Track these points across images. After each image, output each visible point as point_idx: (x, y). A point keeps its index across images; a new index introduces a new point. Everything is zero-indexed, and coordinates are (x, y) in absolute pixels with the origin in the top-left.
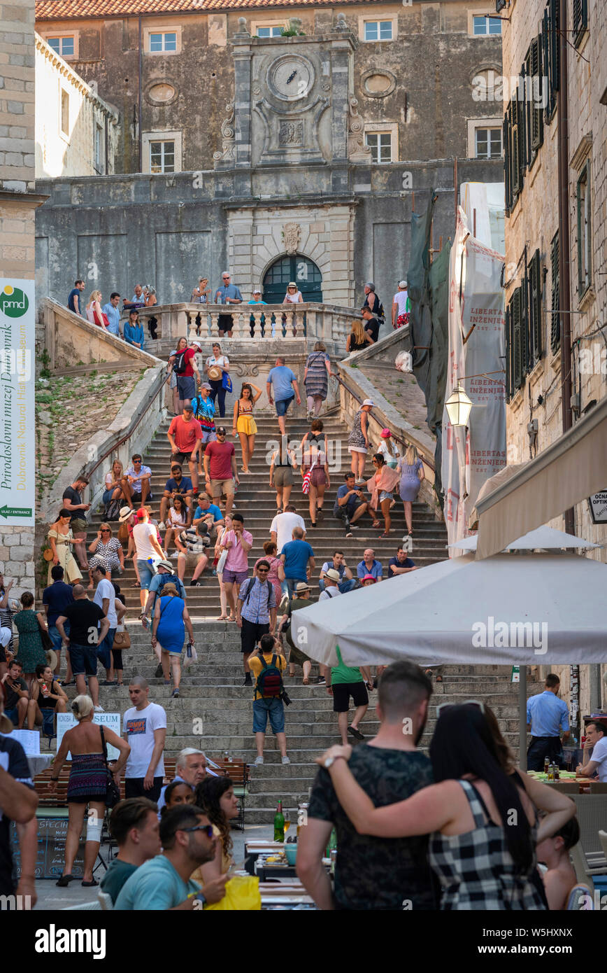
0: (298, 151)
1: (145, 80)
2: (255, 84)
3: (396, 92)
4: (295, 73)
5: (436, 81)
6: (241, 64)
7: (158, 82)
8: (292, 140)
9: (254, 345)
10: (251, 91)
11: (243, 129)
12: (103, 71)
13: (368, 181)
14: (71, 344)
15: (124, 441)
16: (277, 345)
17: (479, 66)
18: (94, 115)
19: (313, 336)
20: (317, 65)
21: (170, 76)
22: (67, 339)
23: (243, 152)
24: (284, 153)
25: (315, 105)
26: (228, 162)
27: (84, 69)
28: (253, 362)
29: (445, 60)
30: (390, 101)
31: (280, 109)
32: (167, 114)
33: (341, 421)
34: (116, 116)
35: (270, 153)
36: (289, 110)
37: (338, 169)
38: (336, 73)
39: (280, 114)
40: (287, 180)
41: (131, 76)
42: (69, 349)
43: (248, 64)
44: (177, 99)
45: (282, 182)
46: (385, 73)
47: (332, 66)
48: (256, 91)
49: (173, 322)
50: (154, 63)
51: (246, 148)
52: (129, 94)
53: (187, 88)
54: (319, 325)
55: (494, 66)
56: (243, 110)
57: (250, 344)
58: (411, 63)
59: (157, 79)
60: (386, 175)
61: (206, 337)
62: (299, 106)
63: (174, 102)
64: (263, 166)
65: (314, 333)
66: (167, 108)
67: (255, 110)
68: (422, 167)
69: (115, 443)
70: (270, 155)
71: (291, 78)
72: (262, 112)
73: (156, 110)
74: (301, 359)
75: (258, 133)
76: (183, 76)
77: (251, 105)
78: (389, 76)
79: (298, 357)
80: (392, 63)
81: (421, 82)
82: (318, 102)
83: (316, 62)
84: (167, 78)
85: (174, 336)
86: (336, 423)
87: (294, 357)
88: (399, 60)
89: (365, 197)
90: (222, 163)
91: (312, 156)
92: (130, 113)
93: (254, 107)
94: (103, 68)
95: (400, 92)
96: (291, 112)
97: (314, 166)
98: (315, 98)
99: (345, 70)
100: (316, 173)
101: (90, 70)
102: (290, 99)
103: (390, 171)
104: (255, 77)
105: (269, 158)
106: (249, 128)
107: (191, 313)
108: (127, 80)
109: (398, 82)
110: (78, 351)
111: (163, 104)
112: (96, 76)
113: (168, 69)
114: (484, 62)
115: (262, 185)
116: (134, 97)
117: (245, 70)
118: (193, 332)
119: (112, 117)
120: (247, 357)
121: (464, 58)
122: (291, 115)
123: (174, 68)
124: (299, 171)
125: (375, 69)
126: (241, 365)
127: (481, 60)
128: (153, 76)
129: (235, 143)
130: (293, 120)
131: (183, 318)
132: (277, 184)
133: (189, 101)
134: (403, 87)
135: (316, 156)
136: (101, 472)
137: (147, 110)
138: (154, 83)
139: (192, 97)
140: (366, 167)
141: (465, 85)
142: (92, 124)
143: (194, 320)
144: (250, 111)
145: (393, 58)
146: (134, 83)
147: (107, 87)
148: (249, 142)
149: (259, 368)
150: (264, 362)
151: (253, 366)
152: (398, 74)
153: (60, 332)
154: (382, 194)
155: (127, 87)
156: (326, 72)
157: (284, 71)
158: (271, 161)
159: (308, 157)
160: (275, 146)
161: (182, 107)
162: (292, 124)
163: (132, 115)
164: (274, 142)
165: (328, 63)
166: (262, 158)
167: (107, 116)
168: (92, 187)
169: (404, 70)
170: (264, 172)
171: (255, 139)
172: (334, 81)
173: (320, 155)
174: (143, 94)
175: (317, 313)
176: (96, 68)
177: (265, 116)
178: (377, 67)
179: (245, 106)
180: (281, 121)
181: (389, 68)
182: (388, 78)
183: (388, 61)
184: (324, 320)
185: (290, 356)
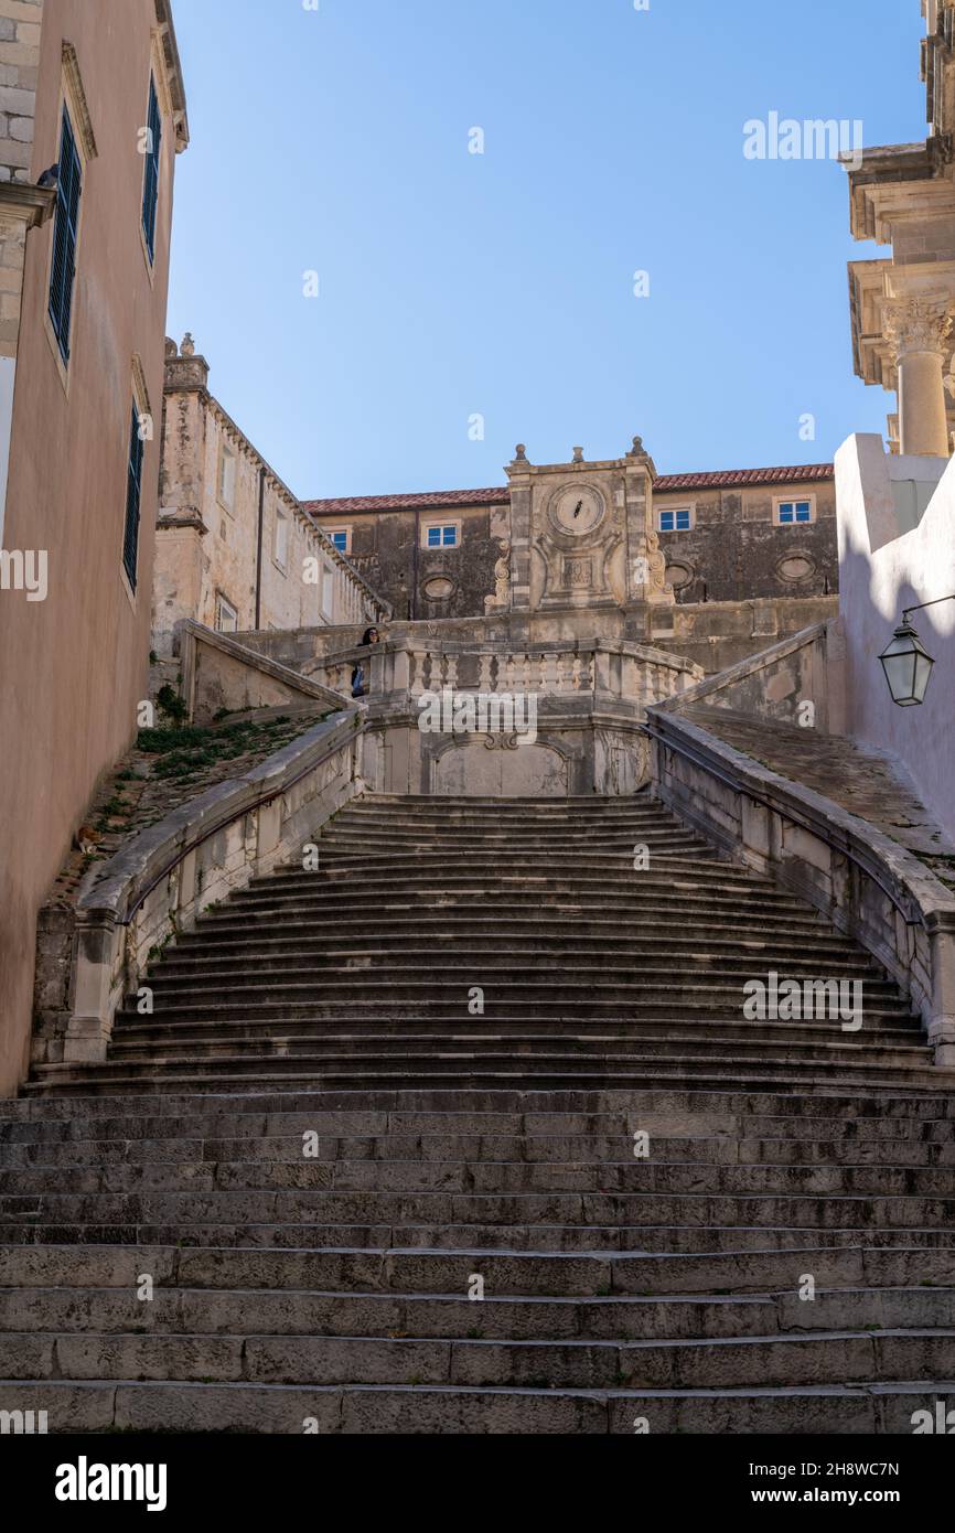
0: (586, 593)
1: (422, 575)
2: (535, 518)
3: (695, 583)
4: (580, 503)
5: (738, 571)
6: (519, 495)
7: (436, 576)
8: (579, 580)
10: (530, 526)
11: (520, 569)
12: (376, 566)
13: (670, 626)
14: (218, 685)
15: (271, 798)
16: (550, 703)
17: (786, 555)
18: (362, 604)
19: (606, 689)
20: (609, 496)
21: (449, 570)
22: (213, 677)
23: (520, 595)
24: (568, 595)
25: (605, 539)
26: (502, 606)
27: (357, 564)
29: (748, 549)
30: (687, 592)
31: (565, 545)
32: (444, 610)
33: (652, 798)
34: (390, 612)
35: (553, 595)
36: (575, 546)
37: (635, 612)
38: (630, 504)
39: (564, 551)
40: (572, 625)
41: (407, 571)
42: (214, 691)
43: (527, 496)
44: (455, 595)
45: (566, 628)
46: (682, 564)
47: (626, 495)
48: (536, 525)
49: (388, 668)
50: (431, 557)
51: (525, 590)
52: (404, 589)
53: (467, 582)
54: (614, 674)
55: (802, 555)
56: (521, 546)
58: (710, 552)
59: (433, 573)
60: (692, 618)
61: (438, 690)
62: (587, 541)
63: (452, 598)
64: (544, 610)
65: (607, 685)
66: (444, 603)
67: (535, 547)
68: (736, 609)
69: (254, 800)
70: (552, 598)
71: (577, 510)
72: (542, 548)
73: (433, 605)
74: (585, 723)
75: (537, 573)
76: (462, 570)
77: (530, 542)
78: (686, 566)
79: (581, 720)
80: (689, 553)
81: (721, 573)
82: (610, 536)
83: (608, 492)
84: (445, 573)
85: (389, 690)
86: (643, 802)
87: (576, 720)
88: (697, 550)
89: (666, 644)
90: (495, 607)
91: (602, 598)
92: (404, 609)
93: (534, 543)
94: (377, 563)
95: (698, 583)
96: (577, 549)
97: (605, 608)
98: (604, 532)
99: (641, 499)
100: (606, 618)
101: (362, 565)
102: (576, 533)
103: (696, 613)
104: (536, 510)
105: (551, 601)
106: (526, 568)
107: (415, 654)
108: (402, 576)
109: (696, 572)
110: (227, 694)
111: (440, 599)
112: (369, 570)
113: (446, 563)
114: (791, 550)
115: (543, 632)
116: (409, 592)
117: (523, 501)
118: (418, 683)
119: (384, 611)
121: (769, 546)
122: (576, 552)
123: (453, 562)
124: (586, 615)
125: (671, 560)
127: (788, 548)
128: (430, 570)
129: (511, 585)
130: (580, 557)
131: (403, 661)
132: (560, 631)
133: (469, 596)
134: (702, 579)
135: (607, 598)
136: (223, 848)
137: (422, 606)
138: (431, 577)
139: (471, 592)
140: (667, 609)
141: (770, 574)
142: (360, 614)
143: (420, 664)
144: (528, 548)
145: (691, 548)
146: (409, 578)
147: (381, 582)
148: (528, 584)
152: (696, 564)
153: (203, 669)
154: (687, 640)
155: (402, 582)
156: (620, 503)
157: (569, 501)
158: (554, 604)
159: (597, 598)
160: (556, 586)
161: (460, 602)
162: (577, 561)
163: (407, 612)
164: (557, 583)
165: (622, 492)
166: (543, 601)
167: (379, 609)
168: (341, 638)
169: (703, 560)
170: (545, 617)
171: (534, 581)
172: (628, 513)
173: (613, 596)
174: (418, 589)
175: (611, 654)
176: (369, 563)
177: (546, 553)
178: (674, 558)
179: (523, 542)
180: (566, 558)
181: (687, 559)
182: (685, 569)
183: (684, 552)
184: (623, 666)
185: (569, 719)
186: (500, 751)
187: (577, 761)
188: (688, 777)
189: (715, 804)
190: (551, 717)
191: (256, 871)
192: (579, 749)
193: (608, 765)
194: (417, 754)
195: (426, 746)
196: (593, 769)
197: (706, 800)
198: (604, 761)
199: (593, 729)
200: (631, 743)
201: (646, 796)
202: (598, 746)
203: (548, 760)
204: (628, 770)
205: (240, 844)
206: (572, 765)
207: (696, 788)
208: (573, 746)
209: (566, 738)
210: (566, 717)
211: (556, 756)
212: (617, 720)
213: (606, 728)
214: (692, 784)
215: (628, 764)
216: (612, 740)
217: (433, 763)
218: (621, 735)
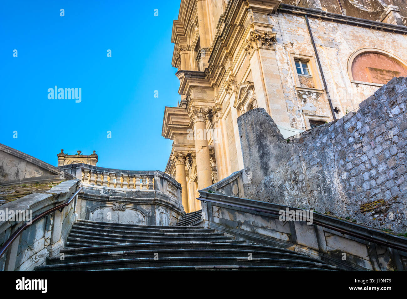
9: (123, 193)
16: (138, 193)
19: (159, 190)
28: (123, 202)
54: (161, 184)
57: (121, 192)
61: (93, 185)
65: (159, 188)
74: (152, 202)
79: (151, 200)
87: (149, 200)
107: (85, 170)
118: (85, 181)
120: (120, 198)
126: (115, 203)
131: (80, 172)
143: (86, 174)
149: (127, 206)
150: (130, 202)
151: (122, 204)
184: (164, 182)
185: (146, 200)
186: (118, 211)
187: (149, 217)
188: (235, 217)
189: (263, 227)
190: (139, 199)
191: (51, 253)
192: (150, 212)
193: (160, 219)
194: (84, 210)
195: (88, 207)
196: (155, 220)
197: (253, 226)
198: (159, 217)
199: (155, 205)
200: (167, 211)
201: (202, 227)
202: (157, 211)
203: (137, 216)
204: (167, 222)
205: (42, 235)
206: (146, 218)
207: (242, 221)
208: (147, 211)
209: (144, 207)
210: (145, 199)
211: (140, 215)
212: (164, 202)
213: (159, 205)
214: (238, 220)
215: (167, 219)
216: (162, 209)
217: (91, 214)
218: (164, 208)
